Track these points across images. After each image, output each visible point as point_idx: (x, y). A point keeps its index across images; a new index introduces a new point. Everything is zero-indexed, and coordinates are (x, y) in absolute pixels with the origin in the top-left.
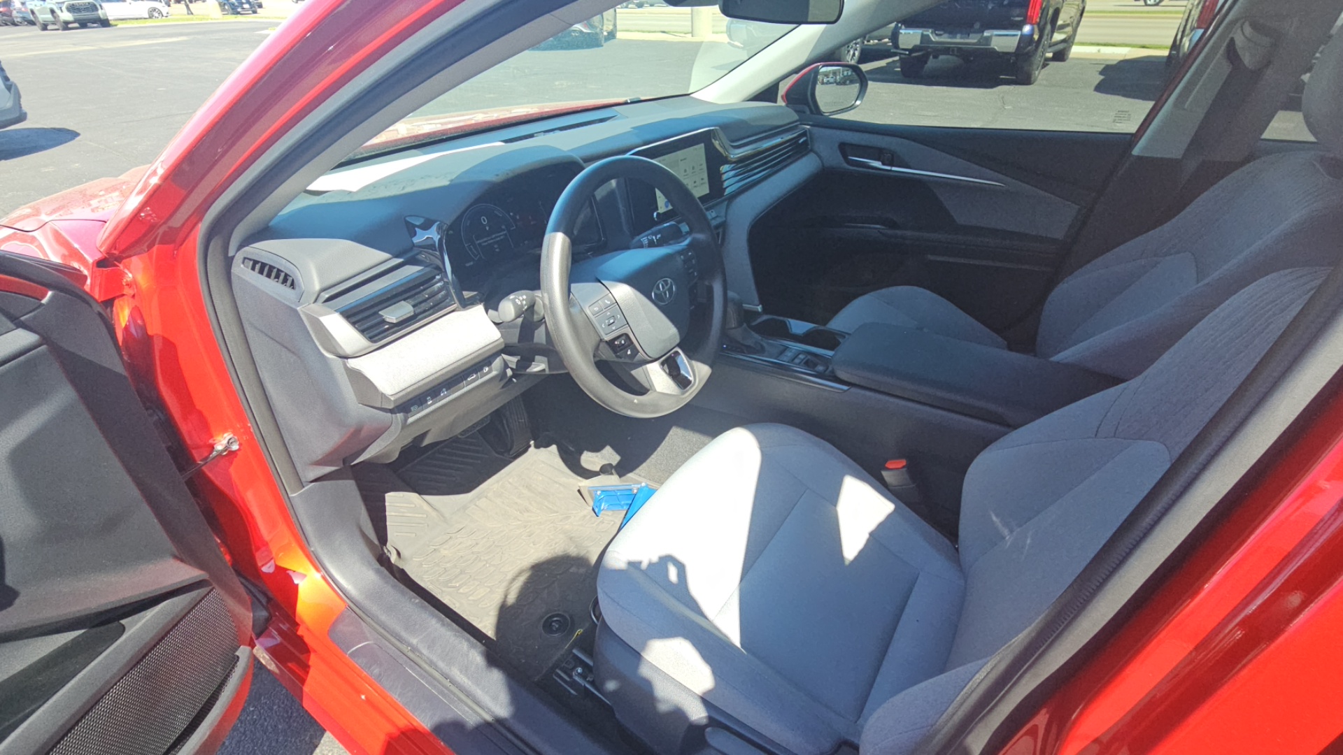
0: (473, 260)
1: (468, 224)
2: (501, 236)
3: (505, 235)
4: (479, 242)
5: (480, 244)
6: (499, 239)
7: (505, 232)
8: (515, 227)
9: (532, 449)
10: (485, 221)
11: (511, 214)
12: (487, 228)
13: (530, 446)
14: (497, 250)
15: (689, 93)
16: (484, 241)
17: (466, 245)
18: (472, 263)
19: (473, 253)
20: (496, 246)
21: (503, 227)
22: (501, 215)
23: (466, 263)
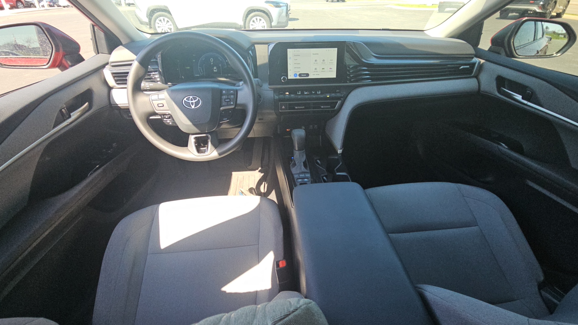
8: (226, 67)
9: (257, 171)
10: (212, 60)
11: (227, 61)
12: (212, 63)
13: (258, 169)
15: (424, 30)
18: (199, 75)
19: (200, 71)
22: (221, 60)
23: (196, 75)
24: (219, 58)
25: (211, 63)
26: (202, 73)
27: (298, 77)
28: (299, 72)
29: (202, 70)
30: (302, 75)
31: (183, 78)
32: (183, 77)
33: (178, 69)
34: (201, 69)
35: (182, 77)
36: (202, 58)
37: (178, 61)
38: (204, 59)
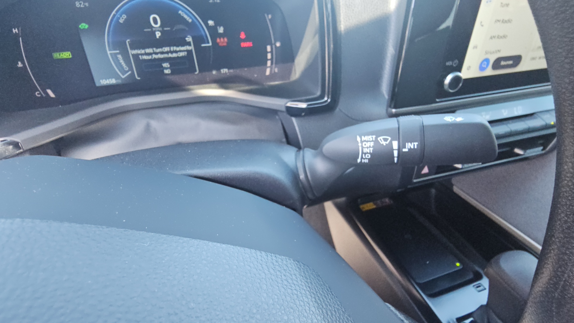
0: (117, 77)
1: (121, 21)
2: (180, 51)
3: (189, 52)
4: (134, 52)
5: (136, 56)
6: (174, 55)
7: (189, 48)
8: (210, 44)
10: (155, 20)
11: (211, 23)
12: (158, 34)
14: (167, 72)
16: (147, 54)
17: (109, 52)
18: (113, 81)
20: (165, 65)
21: (189, 39)
22: (190, 21)
23: (102, 80)
24: (180, 12)
25: (154, 33)
26: (124, 72)
27: (489, 72)
28: (499, 51)
29: (122, 61)
30: (503, 63)
31: (52, 95)
32: (49, 92)
33: (20, 65)
34: (120, 56)
35: (47, 94)
36: (114, 15)
37: (15, 29)
38: (124, 17)
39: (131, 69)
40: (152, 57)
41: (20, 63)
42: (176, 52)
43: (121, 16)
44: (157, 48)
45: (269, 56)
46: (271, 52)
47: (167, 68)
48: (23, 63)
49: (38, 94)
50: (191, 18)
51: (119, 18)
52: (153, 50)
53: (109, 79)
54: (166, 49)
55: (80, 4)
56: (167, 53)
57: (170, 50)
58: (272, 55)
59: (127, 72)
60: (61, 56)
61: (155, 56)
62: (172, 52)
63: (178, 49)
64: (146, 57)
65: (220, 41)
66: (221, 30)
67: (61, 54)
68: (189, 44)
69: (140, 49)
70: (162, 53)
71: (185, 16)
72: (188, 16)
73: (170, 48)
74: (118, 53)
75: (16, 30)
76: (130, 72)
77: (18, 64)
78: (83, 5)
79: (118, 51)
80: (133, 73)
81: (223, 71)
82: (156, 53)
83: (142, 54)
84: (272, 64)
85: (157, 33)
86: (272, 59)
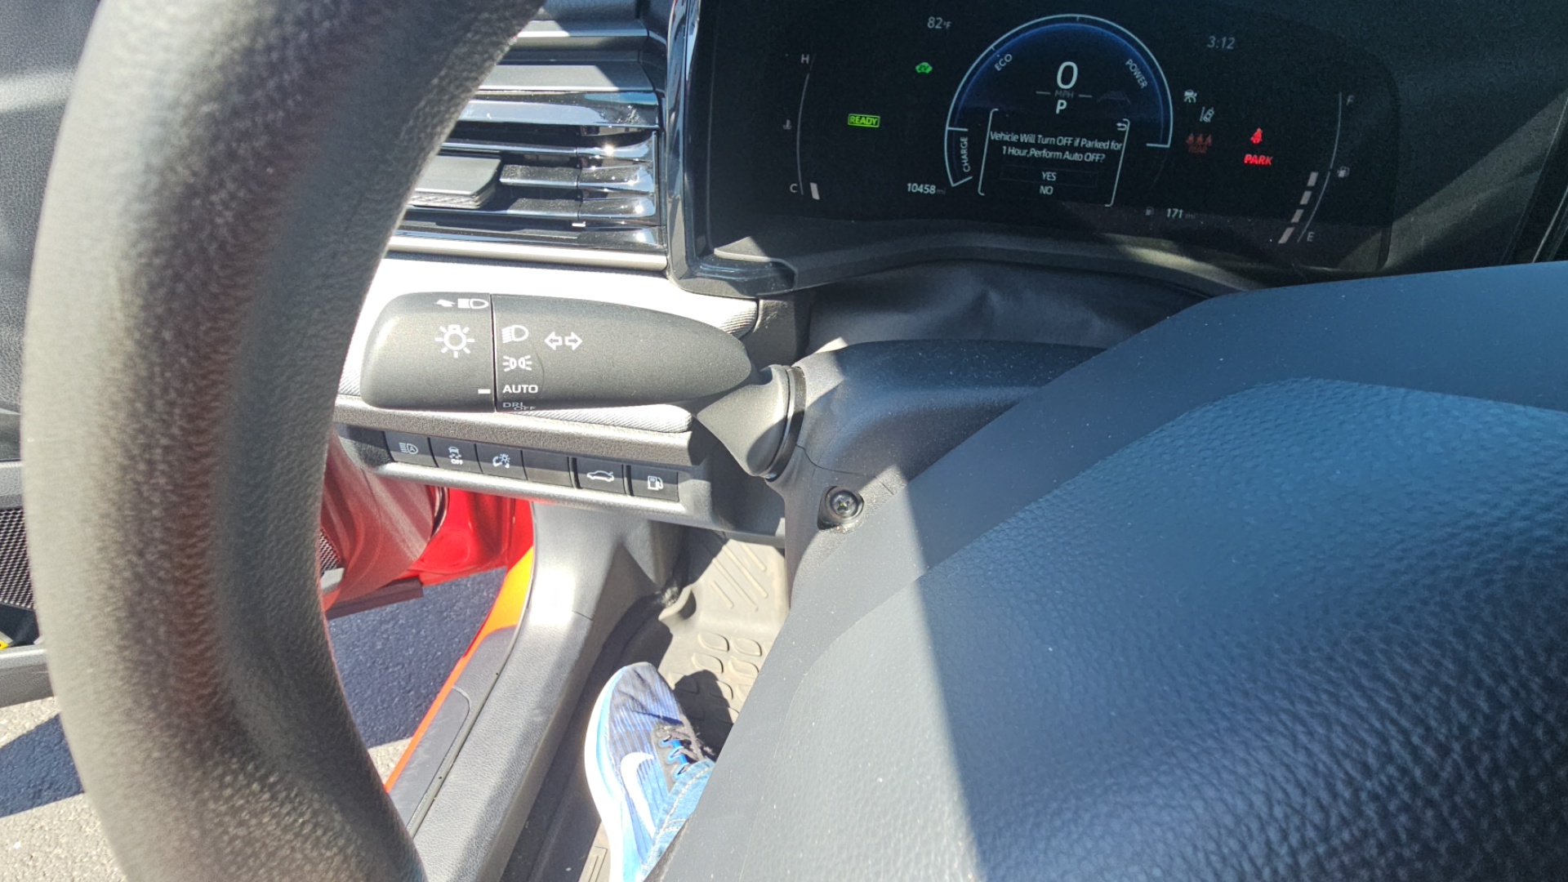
0: (942, 182)
1: (999, 67)
2: (1094, 150)
3: (1112, 155)
4: (996, 136)
5: (996, 146)
6: (1077, 157)
7: (1115, 146)
8: (1168, 146)
10: (1068, 72)
11: (1190, 96)
12: (1061, 106)
14: (1044, 190)
16: (1021, 144)
17: (948, 128)
18: (932, 189)
19: (955, 162)
20: (1046, 175)
21: (1124, 127)
22: (1144, 85)
23: (912, 183)
24: (1130, 62)
25: (1052, 102)
26: (959, 176)
29: (964, 152)
31: (816, 196)
32: (814, 187)
33: (788, 126)
34: (965, 140)
35: (808, 191)
36: (991, 52)
37: (805, 57)
38: (1008, 58)
39: (975, 171)
40: (1028, 153)
41: (788, 122)
42: (1083, 150)
43: (1002, 56)
44: (1045, 136)
45: (1306, 198)
46: (1315, 190)
47: (1046, 183)
48: (794, 124)
49: (794, 188)
50: (1148, 79)
51: (996, 61)
52: (1037, 138)
53: (924, 183)
54: (1065, 141)
55: (936, 22)
56: (1063, 149)
57: (1072, 144)
58: (1313, 198)
59: (965, 175)
60: (861, 122)
61: (1034, 152)
62: (1072, 149)
63: (1090, 144)
64: (1013, 151)
65: (1195, 139)
66: (1207, 117)
67: (863, 118)
68: (1119, 137)
69: (1010, 133)
70: (1050, 147)
71: (1137, 74)
72: (1143, 72)
73: (1073, 141)
74: (963, 134)
75: (807, 59)
76: (970, 178)
77: (785, 123)
78: (941, 25)
79: (966, 130)
80: (975, 181)
81: (1172, 212)
82: (1040, 147)
83: (1011, 144)
84: (1304, 219)
85: (1060, 101)
86: (1307, 208)
